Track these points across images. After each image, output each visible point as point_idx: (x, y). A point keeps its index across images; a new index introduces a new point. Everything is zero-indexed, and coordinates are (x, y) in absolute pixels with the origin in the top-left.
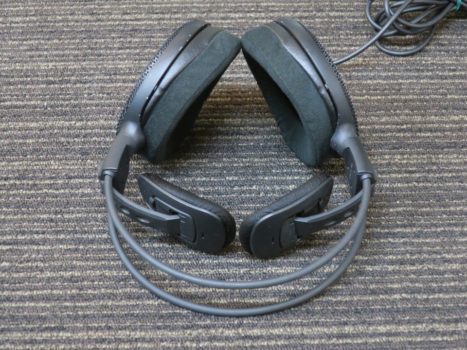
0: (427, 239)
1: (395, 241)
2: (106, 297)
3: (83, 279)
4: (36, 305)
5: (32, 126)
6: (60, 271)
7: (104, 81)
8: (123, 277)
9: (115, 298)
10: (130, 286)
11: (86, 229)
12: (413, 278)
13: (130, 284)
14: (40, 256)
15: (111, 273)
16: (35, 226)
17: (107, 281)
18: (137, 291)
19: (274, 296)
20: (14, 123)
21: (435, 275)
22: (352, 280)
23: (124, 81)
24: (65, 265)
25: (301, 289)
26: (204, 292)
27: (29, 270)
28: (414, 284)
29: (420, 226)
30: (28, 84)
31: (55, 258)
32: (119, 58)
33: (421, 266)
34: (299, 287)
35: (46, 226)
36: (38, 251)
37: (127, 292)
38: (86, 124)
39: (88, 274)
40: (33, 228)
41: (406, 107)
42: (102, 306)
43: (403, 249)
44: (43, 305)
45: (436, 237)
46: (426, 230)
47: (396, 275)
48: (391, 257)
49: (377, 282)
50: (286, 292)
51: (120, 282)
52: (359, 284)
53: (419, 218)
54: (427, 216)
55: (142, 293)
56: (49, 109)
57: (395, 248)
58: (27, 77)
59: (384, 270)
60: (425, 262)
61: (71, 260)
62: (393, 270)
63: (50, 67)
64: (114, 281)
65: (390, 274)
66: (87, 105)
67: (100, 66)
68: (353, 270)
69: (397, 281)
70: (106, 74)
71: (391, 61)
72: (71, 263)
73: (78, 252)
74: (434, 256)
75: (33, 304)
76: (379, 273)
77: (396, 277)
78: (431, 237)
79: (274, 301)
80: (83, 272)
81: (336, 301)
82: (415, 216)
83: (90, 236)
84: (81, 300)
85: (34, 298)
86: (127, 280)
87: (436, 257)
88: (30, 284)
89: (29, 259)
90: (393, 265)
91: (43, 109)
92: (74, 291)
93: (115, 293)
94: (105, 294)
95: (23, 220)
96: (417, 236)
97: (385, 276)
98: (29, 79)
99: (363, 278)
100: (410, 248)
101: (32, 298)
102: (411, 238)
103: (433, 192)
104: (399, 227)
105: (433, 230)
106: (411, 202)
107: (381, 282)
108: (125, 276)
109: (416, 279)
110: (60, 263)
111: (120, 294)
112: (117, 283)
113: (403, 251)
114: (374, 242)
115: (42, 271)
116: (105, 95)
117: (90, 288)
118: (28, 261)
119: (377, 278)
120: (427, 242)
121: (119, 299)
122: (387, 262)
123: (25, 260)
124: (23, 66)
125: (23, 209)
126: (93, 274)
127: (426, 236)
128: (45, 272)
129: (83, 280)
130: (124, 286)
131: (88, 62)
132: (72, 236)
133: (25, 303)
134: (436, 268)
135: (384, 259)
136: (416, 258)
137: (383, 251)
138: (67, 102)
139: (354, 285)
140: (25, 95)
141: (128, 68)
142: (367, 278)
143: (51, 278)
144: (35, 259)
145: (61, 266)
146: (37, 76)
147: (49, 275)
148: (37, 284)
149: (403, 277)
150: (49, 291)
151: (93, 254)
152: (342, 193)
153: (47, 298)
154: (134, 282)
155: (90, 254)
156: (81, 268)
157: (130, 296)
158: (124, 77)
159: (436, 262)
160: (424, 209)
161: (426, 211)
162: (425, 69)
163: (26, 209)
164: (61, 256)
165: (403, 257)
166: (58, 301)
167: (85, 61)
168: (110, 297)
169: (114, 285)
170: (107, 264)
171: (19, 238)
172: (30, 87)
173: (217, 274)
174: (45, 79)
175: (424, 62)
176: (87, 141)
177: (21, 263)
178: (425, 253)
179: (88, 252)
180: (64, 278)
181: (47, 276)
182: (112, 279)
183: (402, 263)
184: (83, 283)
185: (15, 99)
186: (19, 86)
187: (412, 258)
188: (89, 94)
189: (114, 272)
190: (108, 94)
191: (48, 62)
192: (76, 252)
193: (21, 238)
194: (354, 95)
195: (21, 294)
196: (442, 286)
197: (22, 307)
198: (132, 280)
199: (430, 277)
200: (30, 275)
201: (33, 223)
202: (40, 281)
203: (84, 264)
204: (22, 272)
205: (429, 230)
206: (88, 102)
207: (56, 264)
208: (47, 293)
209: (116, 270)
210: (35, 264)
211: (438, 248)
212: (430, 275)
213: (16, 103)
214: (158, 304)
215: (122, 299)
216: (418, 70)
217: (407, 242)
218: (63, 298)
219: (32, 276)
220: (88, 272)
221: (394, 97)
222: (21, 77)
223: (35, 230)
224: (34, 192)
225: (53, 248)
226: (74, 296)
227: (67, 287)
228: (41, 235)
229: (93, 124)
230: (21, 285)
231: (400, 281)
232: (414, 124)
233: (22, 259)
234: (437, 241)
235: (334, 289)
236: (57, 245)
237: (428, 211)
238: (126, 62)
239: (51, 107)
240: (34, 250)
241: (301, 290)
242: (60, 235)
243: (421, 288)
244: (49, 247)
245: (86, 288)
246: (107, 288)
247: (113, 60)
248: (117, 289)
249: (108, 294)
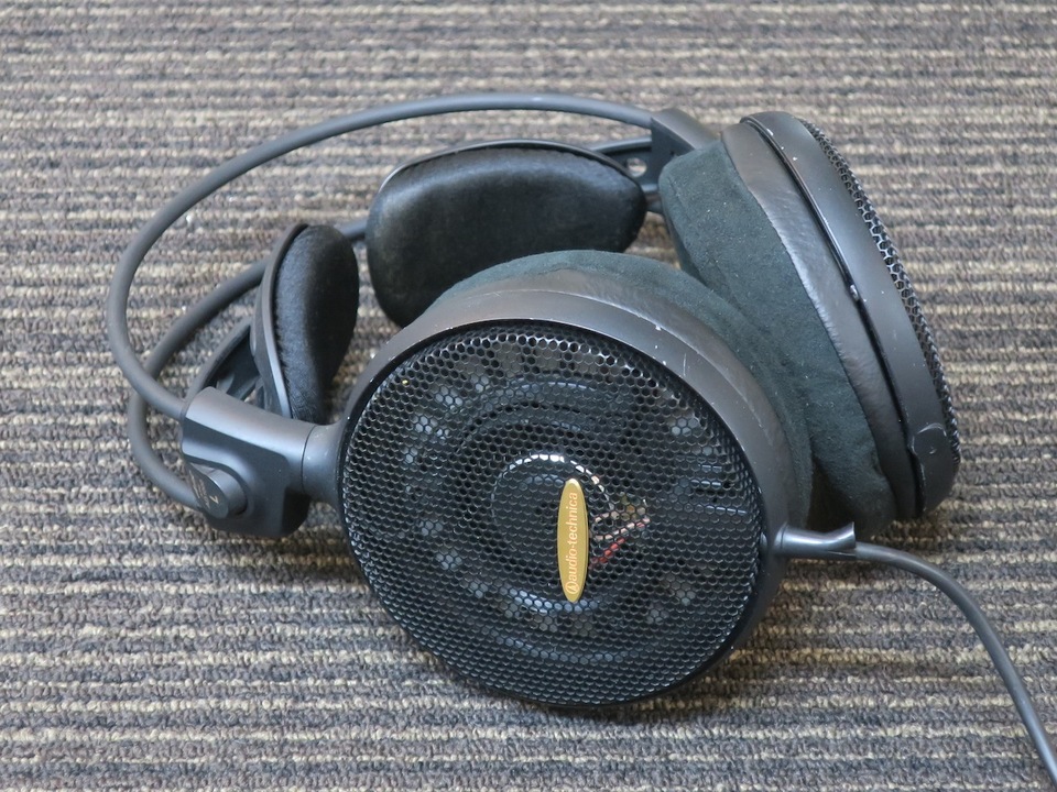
2: (367, 719)
3: (303, 672)
4: (178, 737)
5: (155, 275)
6: (241, 649)
7: (348, 161)
8: (411, 668)
9: (390, 721)
10: (430, 692)
11: (308, 541)
13: (431, 687)
14: (185, 610)
15: (379, 658)
16: (170, 534)
17: (368, 678)
18: (450, 703)
19: (820, 723)
20: (107, 267)
22: (1032, 684)
24: (255, 633)
25: (893, 704)
27: (158, 648)
30: (141, 164)
31: (224, 616)
34: (889, 701)
35: (200, 534)
36: (180, 599)
37: (425, 707)
39: (316, 660)
40: (165, 539)
42: (358, 741)
44: (198, 738)
51: (404, 680)
52: (1052, 694)
55: (464, 709)
56: (200, 230)
58: (137, 146)
61: (270, 621)
63: (199, 123)
64: (386, 676)
68: (1035, 658)
72: (269, 631)
73: (287, 600)
75: (169, 735)
79: (820, 734)
80: (302, 652)
81: (989, 738)
83: (319, 562)
84: (299, 727)
85: (172, 718)
86: (423, 676)
88: (160, 683)
89: (156, 619)
91: (183, 231)
92: (279, 703)
93: (391, 707)
94: (364, 712)
95: (139, 518)
98: (143, 153)
101: (165, 720)
108: (415, 665)
110: (239, 630)
111: (404, 711)
112: (394, 683)
115: (190, 649)
116: (351, 198)
117: (322, 696)
118: (154, 624)
121: (402, 723)
123: (143, 622)
124: (126, 119)
125: (136, 490)
126: (331, 660)
128: (200, 653)
129: (303, 675)
130: (415, 692)
131: (302, 112)
132: (271, 561)
133: (148, 732)
138: (248, 215)
139: (1039, 696)
140: (135, 195)
143: (218, 669)
144: (172, 619)
145: (244, 637)
146: (166, 145)
147: (210, 660)
148: (179, 683)
150: (213, 703)
151: (330, 608)
152: (1001, 458)
153: (207, 718)
154: (441, 682)
155: (319, 606)
156: (299, 643)
157: (433, 716)
163: (143, 489)
164: (242, 612)
166: (236, 728)
167: (293, 107)
168: (378, 720)
169: (388, 688)
170: (366, 634)
171: (127, 564)
172: (148, 172)
174: (186, 153)
177: (133, 629)
179: (314, 603)
180: (251, 668)
181: (205, 662)
182: (382, 672)
184: (303, 683)
185: (107, 204)
186: (117, 170)
188: (308, 194)
189: (388, 654)
190: (359, 194)
191: (192, 107)
192: (283, 602)
193: (134, 563)
195: (135, 709)
197: (139, 743)
198: (437, 676)
200: (161, 660)
201: (165, 526)
202: (188, 676)
203: (303, 632)
204: (136, 652)
207: (229, 633)
208: (207, 708)
209: (391, 650)
210: (171, 633)
213: (108, 216)
214: (509, 739)
215: (409, 724)
218: (249, 721)
219: (164, 662)
220: (317, 653)
222: (122, 146)
223: (169, 542)
224: (165, 445)
225: (221, 590)
226: (281, 716)
227: (260, 691)
228: (186, 558)
230: (136, 685)
233: (138, 619)
235: (984, 707)
236: (232, 582)
239: (206, 225)
240: (167, 595)
241: (893, 709)
242: (238, 558)
244: (209, 588)
245: (313, 695)
246: (368, 695)
248: (397, 698)
249: (371, 712)
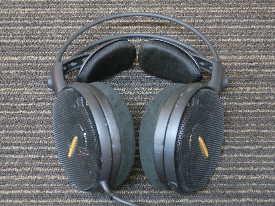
0: (265, 155)
1: (244, 156)
2: (58, 196)
3: (43, 182)
4: (13, 202)
5: (13, 60)
6: (29, 175)
7: (60, 24)
8: (69, 181)
9: (63, 197)
10: (73, 188)
11: (46, 142)
12: (254, 186)
13: (73, 186)
14: (16, 163)
15: (61, 178)
16: (14, 139)
17: (58, 184)
18: (77, 191)
19: (164, 198)
20: (2, 57)
21: (269, 183)
22: (215, 186)
23: (74, 25)
24: (32, 170)
26: (120, 193)
27: (9, 174)
28: (255, 190)
29: (261, 144)
30: (12, 26)
31: (25, 165)
32: (71, 6)
33: (260, 177)
35: (21, 140)
36: (15, 159)
37: (71, 193)
38: (48, 59)
39: (46, 178)
40: (13, 141)
41: (255, 48)
42: (55, 203)
43: (249, 162)
44: (17, 202)
45: (271, 153)
46: (264, 148)
47: (244, 183)
48: (241, 169)
49: (231, 189)
50: (172, 195)
51: (67, 184)
52: (220, 190)
53: (260, 138)
54: (265, 136)
55: (80, 193)
56: (25, 46)
57: (244, 162)
58: (11, 19)
59: (236, 179)
60: (263, 173)
61: (36, 166)
62: (242, 179)
63: (26, 13)
64: (63, 183)
65: (239, 182)
66: (49, 43)
67: (58, 12)
68: (216, 179)
69: (244, 188)
70: (62, 19)
71: (247, 10)
72: (36, 169)
73: (40, 160)
74: (269, 169)
75: (10, 201)
76: (233, 181)
77: (244, 185)
78: (268, 153)
79: (164, 201)
80: (43, 176)
81: (204, 203)
82: (258, 137)
83: (48, 148)
84: (41, 199)
85: (12, 196)
86: (71, 183)
87: (270, 170)
88: (10, 185)
89: (9, 165)
90: (242, 175)
91: (21, 46)
92: (37, 191)
93: (63, 193)
94: (57, 194)
95: (6, 135)
96: (259, 152)
97: (237, 184)
98: (12, 22)
99: (222, 185)
100: (254, 162)
101: (10, 197)
102: (255, 154)
103: (270, 117)
104: (247, 145)
105: (270, 147)
106: (256, 125)
107: (233, 189)
109: (256, 186)
110: (29, 169)
111: (66, 194)
112: (65, 185)
113: (249, 164)
114: (230, 156)
115: (17, 175)
116: (61, 36)
117: (47, 189)
118: (9, 167)
119: (231, 185)
120: (265, 157)
122: (238, 173)
123: (6, 167)
124: (9, 11)
125: (6, 126)
126: (50, 178)
127: (265, 152)
128: (19, 176)
129: (44, 182)
130: (69, 188)
131: (50, 9)
132: (37, 148)
133: (6, 200)
134: (270, 178)
135: (236, 170)
136: (257, 170)
137: (236, 163)
138: (36, 41)
139: (216, 191)
140: (10, 34)
141: (76, 14)
142: (225, 185)
143: (23, 181)
144: (13, 166)
145: (30, 171)
146: (17, 19)
147: (22, 178)
148: (14, 185)
149: (248, 184)
150: (22, 191)
151: (50, 162)
153: (20, 196)
155: (48, 162)
156: (44, 173)
157: (73, 196)
158: (73, 21)
159: (270, 173)
160: (264, 131)
161: (265, 132)
162: (269, 17)
163: (8, 126)
164: (30, 163)
165: (249, 169)
166: (27, 199)
167: (48, 7)
168: (60, 196)
169: (63, 187)
170: (59, 170)
171: (3, 149)
172: (13, 28)
173: (128, 180)
174: (22, 22)
175: (269, 11)
176: (48, 73)
177: (4, 168)
178: (263, 166)
179: (47, 161)
180: (31, 181)
181: (20, 179)
182: (62, 182)
183: (248, 173)
184: (43, 185)
185: (3, 37)
186: (6, 27)
187: (254, 170)
188: (51, 35)
189: (63, 176)
190: (63, 35)
191: (24, 8)
192: (39, 161)
193: (5, 148)
194: (222, 38)
195: (3, 193)
196: (273, 193)
197: (4, 203)
199: (265, 185)
200: (10, 178)
201: (13, 137)
202: (16, 183)
203: (44, 170)
204: (5, 176)
205: (266, 147)
206: (50, 41)
207: (26, 170)
208: (20, 193)
209: (64, 175)
210: (13, 170)
211: (272, 162)
212: (265, 183)
213: (3, 41)
214: (91, 203)
215: (67, 198)
216: (265, 18)
217: (252, 157)
218: (30, 197)
219: (11, 179)
220: (47, 176)
221: (248, 40)
222: (7, 20)
223: (13, 142)
224: (14, 112)
225: (25, 157)
226: (38, 195)
227: (33, 188)
228: (17, 147)
229: (53, 59)
230: (4, 185)
231: (246, 188)
232: (260, 62)
233: (5, 165)
234: (272, 156)
235: (203, 193)
236: (28, 154)
237: (267, 132)
238: (75, 9)
239: (26, 44)
240: (12, 158)
242: (29, 147)
243: (259, 193)
244: (22, 156)
245: (45, 189)
246: (58, 189)
247: (66, 8)
248: (65, 190)
249: (59, 194)
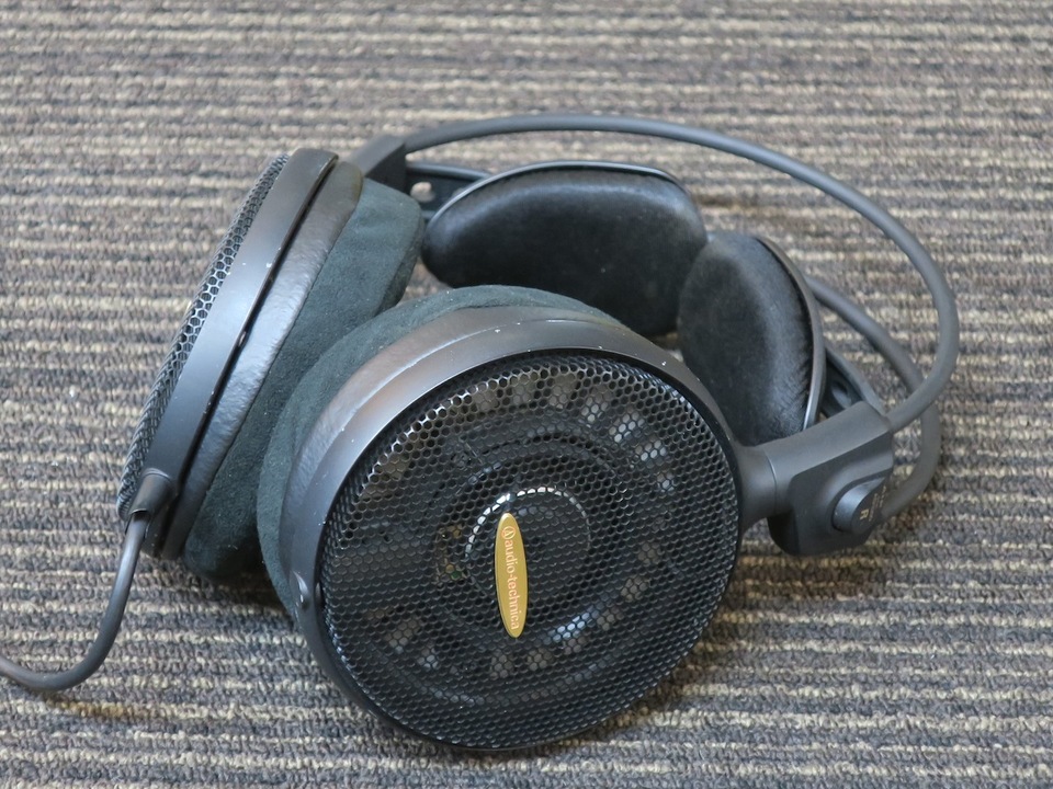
0: (916, 646)
1: (824, 649)
8: (62, 719)
9: (33, 774)
10: (78, 744)
12: (861, 751)
13: (79, 739)
15: (32, 708)
17: (17, 729)
18: (96, 757)
21: (926, 744)
22: (692, 750)
26: (278, 767)
28: (864, 767)
29: (900, 609)
33: (888, 719)
37: (70, 760)
43: (843, 671)
45: (940, 640)
46: (914, 622)
47: (816, 740)
48: (806, 691)
49: (760, 759)
50: (505, 775)
51: (53, 732)
52: (711, 761)
53: (899, 589)
54: (922, 582)
55: (109, 764)
57: (822, 667)
59: (782, 725)
60: (901, 709)
62: (809, 727)
64: (36, 728)
65: (798, 736)
68: (698, 723)
69: (816, 758)
74: (928, 693)
76: (769, 733)
77: (816, 745)
78: (927, 639)
82: (888, 583)
86: (73, 728)
87: (932, 696)
90: (809, 713)
93: (36, 760)
94: (8, 764)
96: (888, 636)
97: (786, 743)
99: (723, 745)
100: (865, 670)
102: (871, 641)
103: (947, 518)
104: (842, 611)
105: (936, 621)
107: (770, 759)
108: (67, 716)
109: (869, 753)
111: (49, 763)
112: (44, 734)
113: (844, 676)
114: (765, 649)
119: (761, 747)
120: (914, 655)
122: (796, 704)
127: (914, 636)
130: (62, 744)
134: (929, 726)
135: (786, 696)
136: (877, 697)
137: (788, 674)
139: (696, 764)
142: (733, 745)
149: (836, 746)
154: (91, 734)
157: (76, 770)
159: (932, 710)
160: (917, 564)
161: (921, 570)
162: (967, 182)
165: (841, 693)
169: (36, 740)
175: (967, 163)
178: (904, 683)
182: (32, 723)
183: (836, 707)
187: (866, 696)
189: (41, 704)
196: (940, 776)
198: (87, 728)
199: (910, 749)
205: (922, 621)
209: (45, 700)
211: (942, 671)
212: (910, 743)
217: (858, 652)
231: (826, 758)
232: (918, 332)
234: (943, 651)
237: (928, 570)
243: (882, 777)
246: (14, 746)
248: (43, 750)
249: (16, 764)
